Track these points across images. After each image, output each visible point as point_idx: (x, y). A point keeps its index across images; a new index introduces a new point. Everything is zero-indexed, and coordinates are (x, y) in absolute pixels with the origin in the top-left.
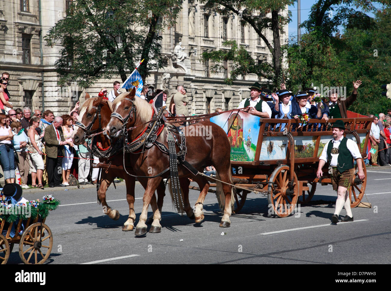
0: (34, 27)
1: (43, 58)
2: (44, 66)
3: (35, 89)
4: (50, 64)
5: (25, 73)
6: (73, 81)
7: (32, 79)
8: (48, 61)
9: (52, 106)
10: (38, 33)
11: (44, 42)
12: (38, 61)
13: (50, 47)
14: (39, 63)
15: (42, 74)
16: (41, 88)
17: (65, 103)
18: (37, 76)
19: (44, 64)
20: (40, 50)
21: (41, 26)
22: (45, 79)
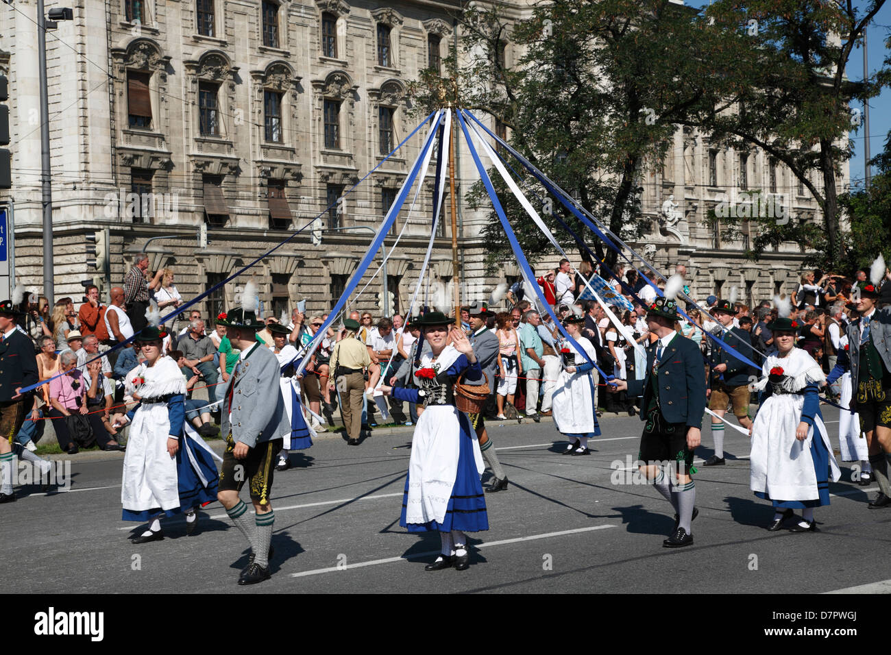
1: (462, 228)
2: (464, 240)
3: (451, 275)
4: (473, 236)
6: (507, 261)
7: (447, 260)
8: (470, 232)
10: (455, 191)
11: (465, 203)
13: (473, 210)
14: (457, 236)
15: (462, 252)
16: (460, 272)
19: (464, 237)
20: (458, 216)
21: (459, 180)
22: (467, 259)
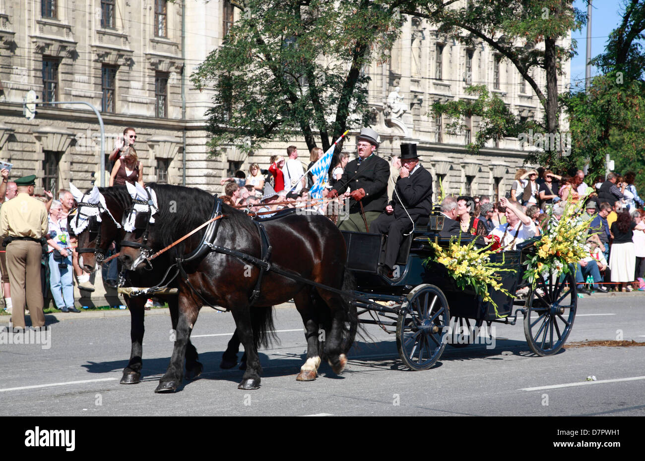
0: (173, 61)
1: (185, 109)
2: (187, 122)
3: (172, 157)
4: (196, 118)
5: (158, 131)
6: (231, 145)
7: (168, 142)
8: (193, 114)
9: (198, 182)
10: (179, 71)
11: (189, 84)
12: (177, 114)
13: (198, 91)
14: (180, 117)
15: (184, 134)
16: (181, 154)
17: (216, 179)
18: (176, 137)
19: (187, 118)
20: (182, 97)
21: (184, 59)
22: (188, 141)
